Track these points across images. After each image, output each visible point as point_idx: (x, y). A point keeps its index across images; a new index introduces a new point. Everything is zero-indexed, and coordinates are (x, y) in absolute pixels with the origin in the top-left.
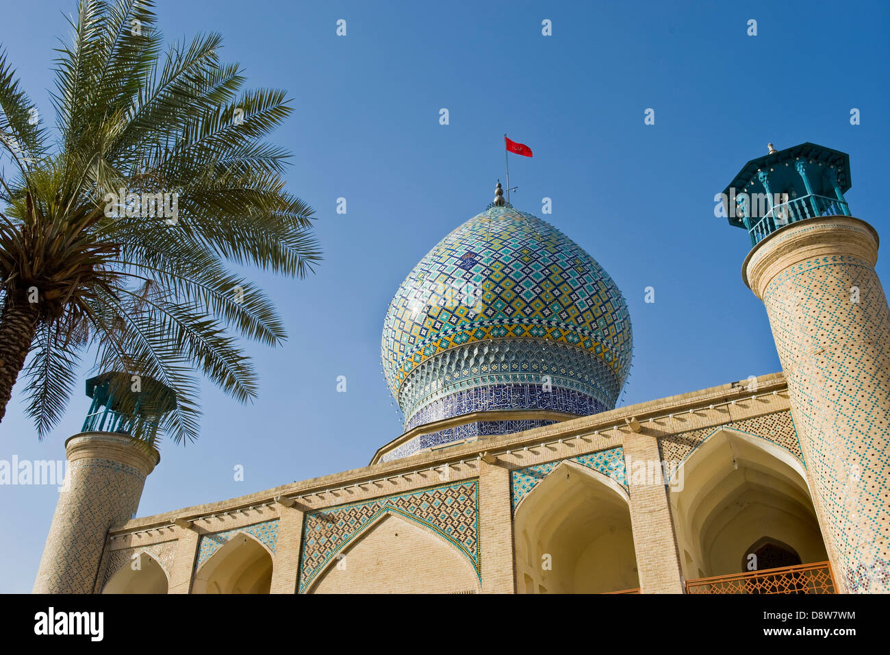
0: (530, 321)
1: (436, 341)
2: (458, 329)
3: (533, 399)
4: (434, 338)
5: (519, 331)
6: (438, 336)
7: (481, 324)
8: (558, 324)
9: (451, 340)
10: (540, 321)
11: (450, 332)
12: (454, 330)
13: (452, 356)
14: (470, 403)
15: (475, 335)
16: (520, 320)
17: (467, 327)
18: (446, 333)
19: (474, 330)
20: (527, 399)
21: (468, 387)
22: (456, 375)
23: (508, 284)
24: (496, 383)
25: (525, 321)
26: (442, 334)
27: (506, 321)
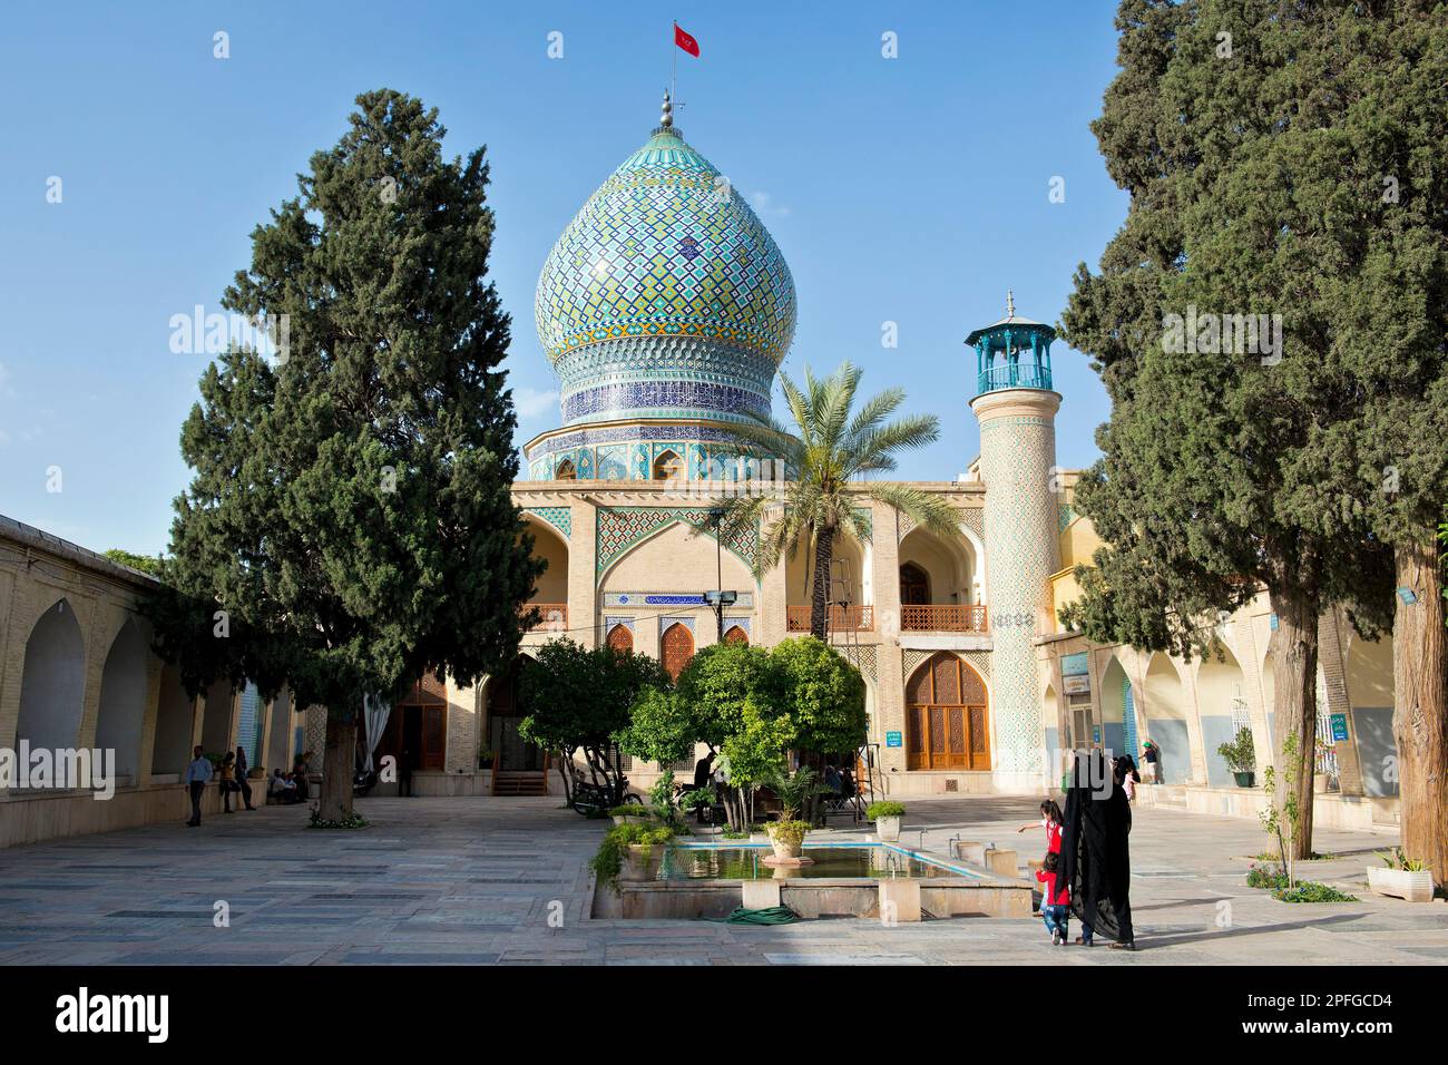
0: (738, 327)
1: (645, 324)
2: (672, 319)
3: (730, 402)
4: (643, 320)
5: (727, 334)
6: (648, 319)
7: (696, 320)
8: (758, 332)
9: (661, 327)
10: (746, 328)
11: (662, 319)
12: (667, 319)
13: (658, 343)
14: (675, 395)
15: (687, 329)
16: (731, 325)
17: (681, 319)
18: (657, 319)
19: (688, 324)
20: (726, 402)
21: (673, 379)
22: (661, 363)
23: (726, 286)
24: (701, 381)
25: (735, 326)
26: (653, 319)
27: (718, 323)
